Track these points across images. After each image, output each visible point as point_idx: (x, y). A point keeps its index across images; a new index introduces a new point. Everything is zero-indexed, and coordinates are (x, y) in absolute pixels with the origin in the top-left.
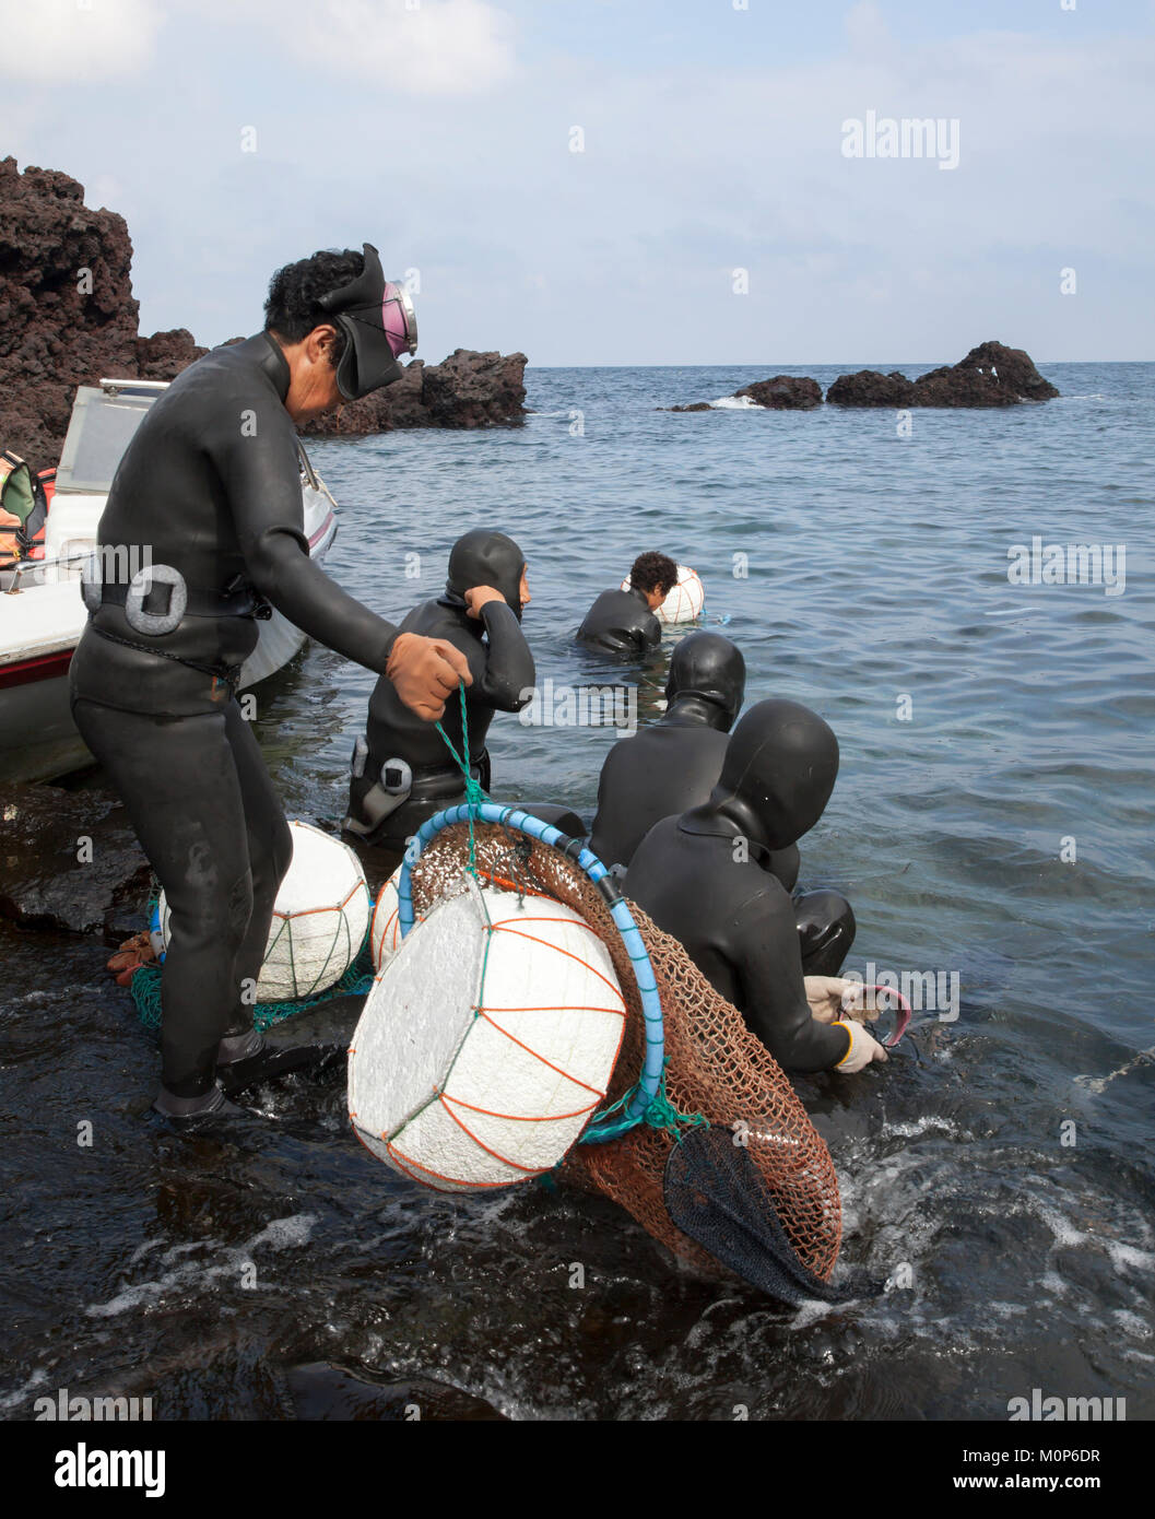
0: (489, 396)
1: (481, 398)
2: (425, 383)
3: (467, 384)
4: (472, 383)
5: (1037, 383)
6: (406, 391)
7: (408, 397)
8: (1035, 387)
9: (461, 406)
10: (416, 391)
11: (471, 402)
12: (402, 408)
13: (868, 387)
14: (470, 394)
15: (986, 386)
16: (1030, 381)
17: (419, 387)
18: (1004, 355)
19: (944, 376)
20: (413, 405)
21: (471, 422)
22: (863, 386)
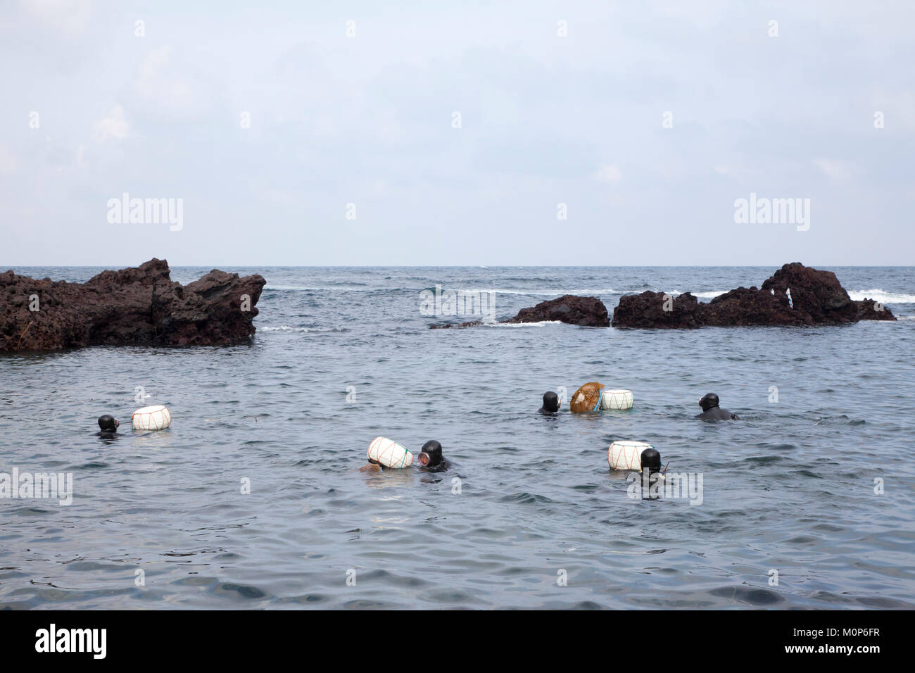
0: (203, 317)
1: (196, 318)
2: (153, 303)
3: (182, 304)
4: (188, 304)
5: (838, 305)
6: (134, 310)
7: (136, 316)
8: (835, 309)
9: (178, 326)
10: (144, 310)
11: (185, 322)
12: (129, 326)
13: (647, 308)
14: (185, 315)
15: (775, 307)
16: (831, 302)
17: (147, 307)
18: (804, 277)
19: (738, 297)
20: (140, 323)
21: (182, 340)
22: (643, 307)
